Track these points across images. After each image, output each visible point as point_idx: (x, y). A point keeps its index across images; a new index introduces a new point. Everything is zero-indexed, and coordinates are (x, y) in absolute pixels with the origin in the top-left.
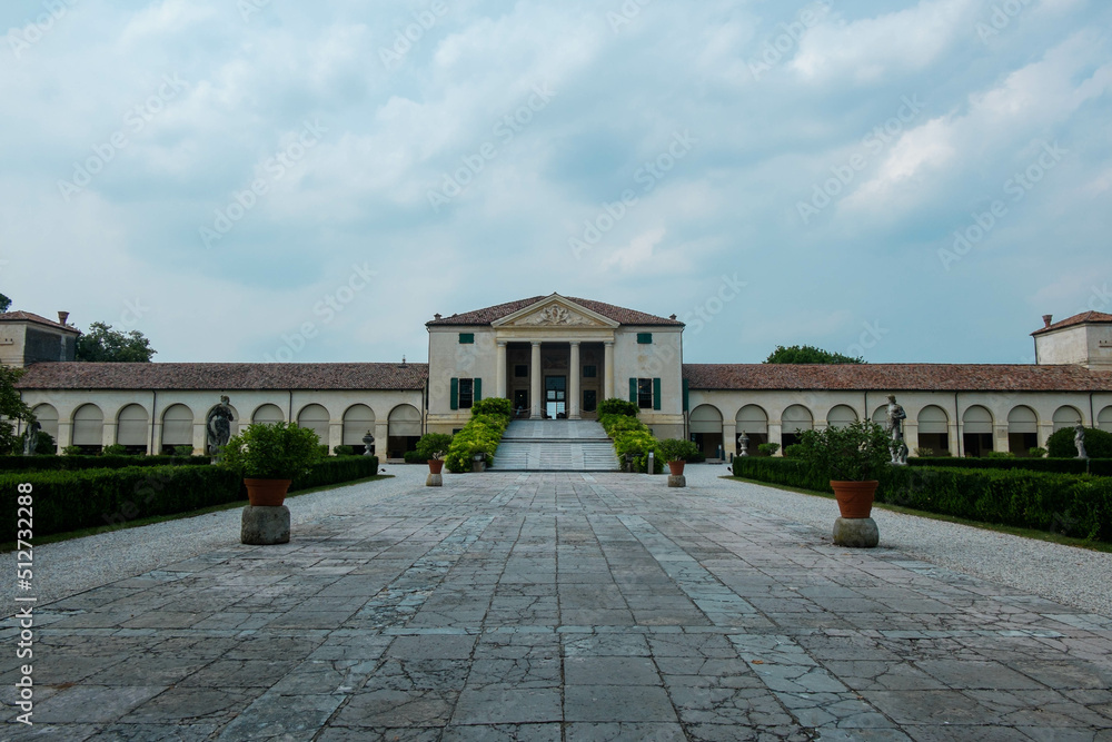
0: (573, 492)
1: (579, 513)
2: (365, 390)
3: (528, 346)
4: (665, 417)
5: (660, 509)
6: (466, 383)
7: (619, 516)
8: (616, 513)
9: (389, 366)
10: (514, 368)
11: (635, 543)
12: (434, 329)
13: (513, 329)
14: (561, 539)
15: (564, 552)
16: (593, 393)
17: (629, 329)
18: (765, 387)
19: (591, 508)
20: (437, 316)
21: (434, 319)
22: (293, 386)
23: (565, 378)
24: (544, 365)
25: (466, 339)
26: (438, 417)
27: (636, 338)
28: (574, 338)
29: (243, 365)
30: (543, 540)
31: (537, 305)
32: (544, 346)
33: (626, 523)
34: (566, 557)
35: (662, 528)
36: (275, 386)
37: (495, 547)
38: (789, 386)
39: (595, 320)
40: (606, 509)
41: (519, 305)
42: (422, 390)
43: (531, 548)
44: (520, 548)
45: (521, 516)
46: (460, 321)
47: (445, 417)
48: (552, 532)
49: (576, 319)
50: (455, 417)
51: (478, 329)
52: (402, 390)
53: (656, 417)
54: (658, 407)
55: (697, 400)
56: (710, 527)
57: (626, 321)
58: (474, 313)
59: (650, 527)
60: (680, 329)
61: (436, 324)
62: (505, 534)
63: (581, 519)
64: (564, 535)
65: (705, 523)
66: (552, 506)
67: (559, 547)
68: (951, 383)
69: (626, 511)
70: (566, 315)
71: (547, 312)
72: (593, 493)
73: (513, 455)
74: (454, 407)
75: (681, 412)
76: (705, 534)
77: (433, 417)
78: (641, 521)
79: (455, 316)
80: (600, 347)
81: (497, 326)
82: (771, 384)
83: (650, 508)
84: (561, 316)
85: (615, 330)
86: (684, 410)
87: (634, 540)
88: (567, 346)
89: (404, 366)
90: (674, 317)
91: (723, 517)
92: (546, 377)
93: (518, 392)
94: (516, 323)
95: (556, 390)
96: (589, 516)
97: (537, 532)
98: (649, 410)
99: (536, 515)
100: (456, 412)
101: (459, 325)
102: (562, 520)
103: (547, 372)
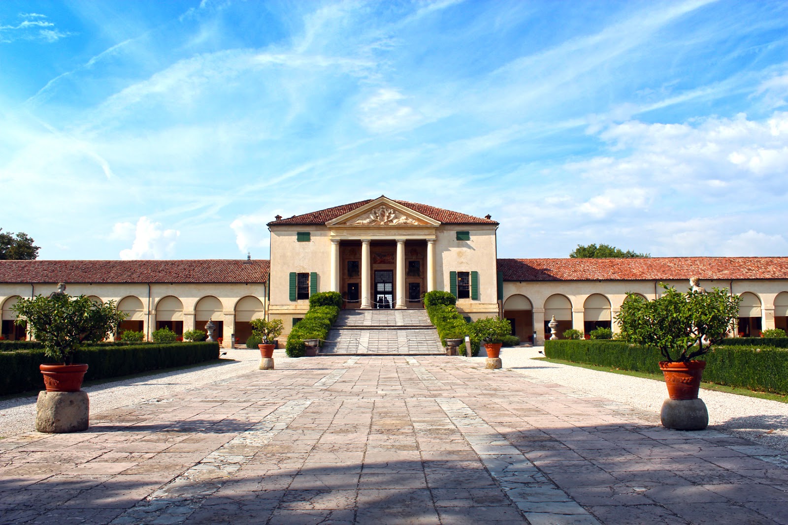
0: (396, 375)
1: (398, 396)
2: (214, 283)
3: (358, 243)
4: (482, 306)
5: (479, 391)
6: (303, 276)
7: (438, 400)
8: (435, 396)
9: (236, 263)
10: (346, 263)
11: (453, 432)
12: (275, 228)
13: (345, 229)
14: (374, 427)
15: (374, 444)
16: (418, 285)
17: (449, 227)
18: (569, 278)
19: (410, 391)
20: (278, 217)
21: (275, 220)
22: (151, 280)
23: (393, 272)
24: (373, 260)
25: (304, 237)
26: (278, 307)
27: (455, 236)
28: (400, 237)
29: (109, 262)
30: (356, 428)
31: (366, 207)
32: (373, 244)
33: (445, 407)
34: (376, 450)
35: (481, 413)
36: (136, 280)
37: (302, 437)
38: (590, 277)
39: (418, 220)
40: (426, 392)
41: (350, 207)
42: (264, 283)
43: (340, 439)
44: (329, 438)
45: (339, 399)
46: (299, 221)
47: (285, 307)
48: (366, 419)
49: (402, 219)
50: (293, 307)
51: (314, 228)
52: (247, 283)
53: (473, 307)
54: (476, 297)
55: (511, 289)
56: (529, 410)
57: (446, 220)
58: (311, 214)
59: (470, 412)
60: (494, 227)
61: (278, 225)
62: (317, 422)
63: (399, 403)
64: (379, 423)
65: (524, 406)
66: (373, 389)
67: (371, 437)
68: (726, 274)
69: (445, 394)
70: (393, 216)
71: (375, 213)
72: (415, 376)
73: (345, 340)
74: (292, 299)
75: (495, 300)
76: (526, 419)
77: (274, 308)
78: (460, 405)
79: (294, 217)
80: (423, 244)
81: (331, 225)
82: (574, 276)
83: (469, 391)
84: (388, 217)
85: (437, 229)
86: (498, 298)
87: (453, 427)
88: (393, 243)
89: (250, 262)
90: (489, 217)
91: (541, 398)
92: (375, 271)
93: (350, 285)
94: (348, 224)
95: (384, 282)
96: (408, 400)
97: (351, 419)
98: (467, 299)
99: (355, 399)
100: (294, 303)
101: (297, 224)
102: (380, 405)
103: (376, 267)
